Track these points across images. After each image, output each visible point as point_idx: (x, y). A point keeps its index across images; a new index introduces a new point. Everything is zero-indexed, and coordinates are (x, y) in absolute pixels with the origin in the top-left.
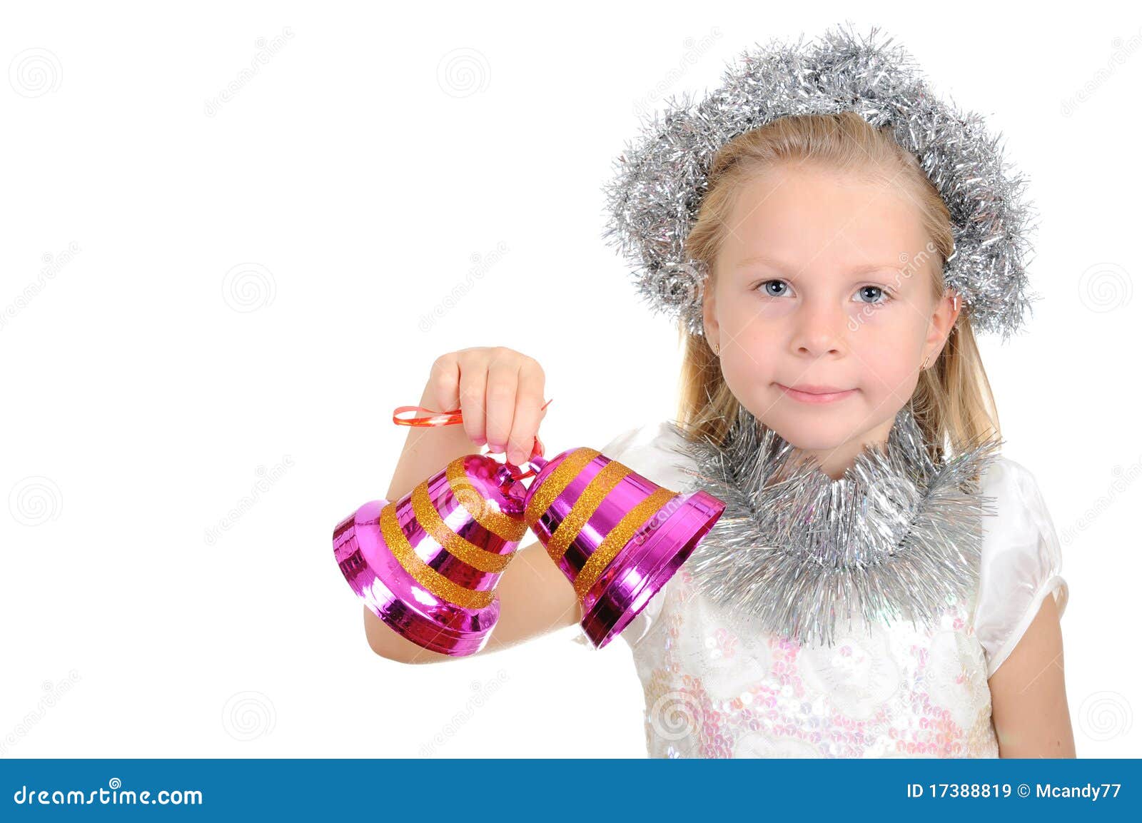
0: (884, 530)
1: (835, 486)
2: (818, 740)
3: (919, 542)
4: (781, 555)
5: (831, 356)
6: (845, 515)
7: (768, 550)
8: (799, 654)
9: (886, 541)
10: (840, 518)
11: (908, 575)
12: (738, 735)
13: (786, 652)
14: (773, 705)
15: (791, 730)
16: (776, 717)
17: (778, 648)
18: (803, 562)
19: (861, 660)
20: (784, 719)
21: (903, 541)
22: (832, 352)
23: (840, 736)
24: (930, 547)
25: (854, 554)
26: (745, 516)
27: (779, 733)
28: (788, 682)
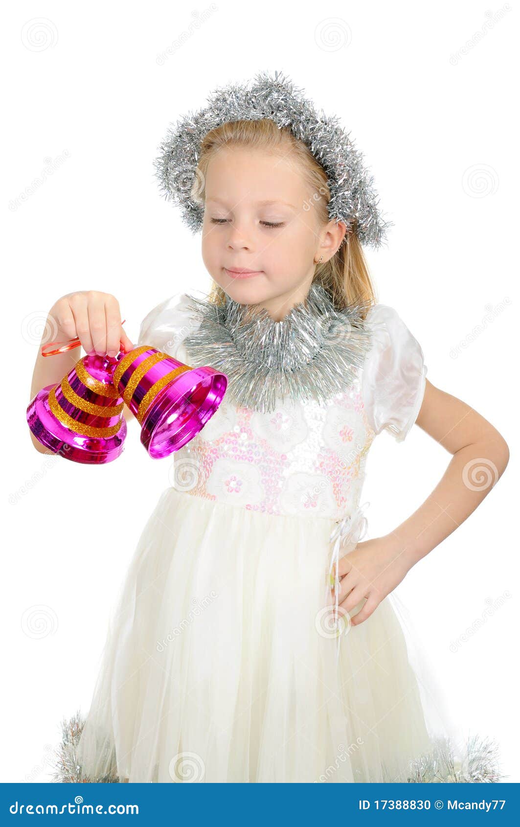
0: (305, 350)
1: (277, 325)
2: (258, 463)
3: (323, 357)
4: (247, 363)
5: (245, 251)
6: (283, 341)
7: (240, 361)
8: (252, 417)
9: (306, 356)
10: (280, 343)
11: (316, 375)
12: (215, 460)
13: (245, 415)
14: (236, 444)
15: (244, 457)
16: (237, 451)
17: (241, 413)
18: (260, 366)
19: (287, 420)
20: (241, 451)
21: (315, 356)
22: (246, 248)
23: (271, 461)
24: (329, 361)
25: (288, 362)
26: (229, 342)
27: (237, 459)
28: (245, 432)
